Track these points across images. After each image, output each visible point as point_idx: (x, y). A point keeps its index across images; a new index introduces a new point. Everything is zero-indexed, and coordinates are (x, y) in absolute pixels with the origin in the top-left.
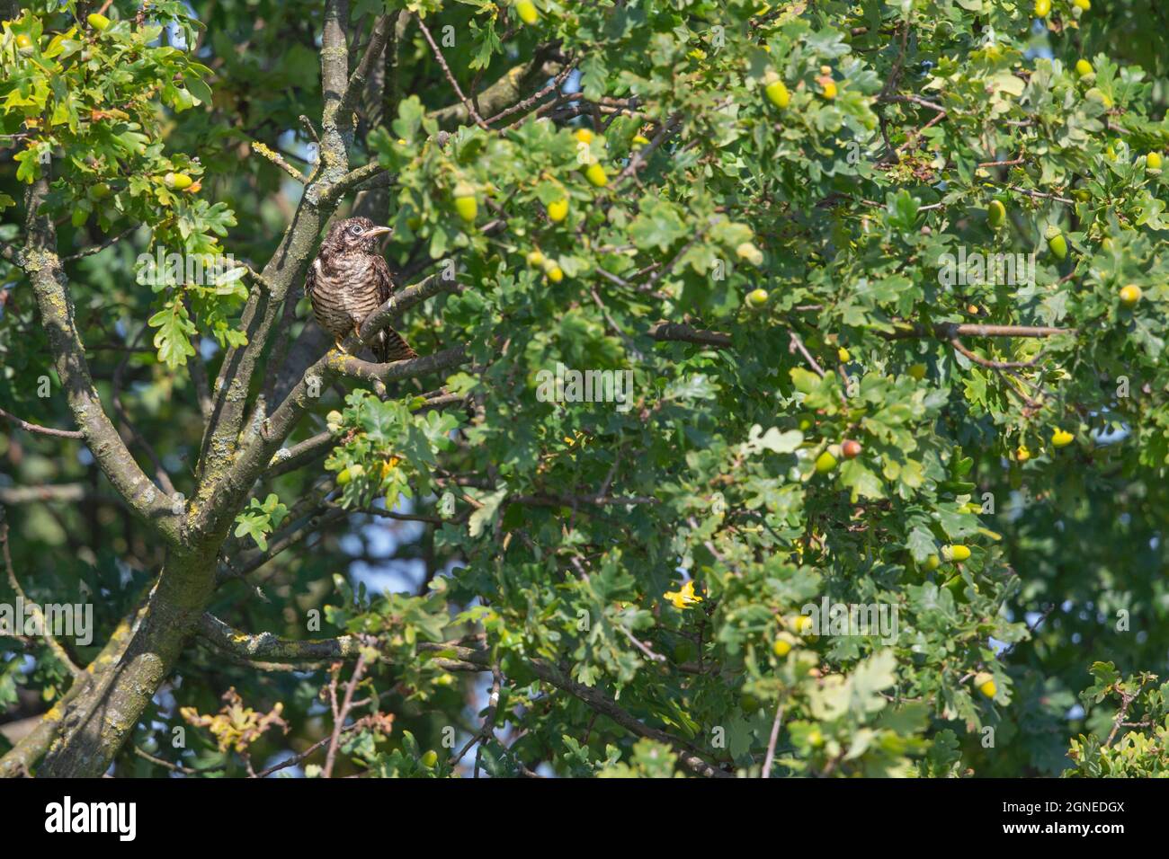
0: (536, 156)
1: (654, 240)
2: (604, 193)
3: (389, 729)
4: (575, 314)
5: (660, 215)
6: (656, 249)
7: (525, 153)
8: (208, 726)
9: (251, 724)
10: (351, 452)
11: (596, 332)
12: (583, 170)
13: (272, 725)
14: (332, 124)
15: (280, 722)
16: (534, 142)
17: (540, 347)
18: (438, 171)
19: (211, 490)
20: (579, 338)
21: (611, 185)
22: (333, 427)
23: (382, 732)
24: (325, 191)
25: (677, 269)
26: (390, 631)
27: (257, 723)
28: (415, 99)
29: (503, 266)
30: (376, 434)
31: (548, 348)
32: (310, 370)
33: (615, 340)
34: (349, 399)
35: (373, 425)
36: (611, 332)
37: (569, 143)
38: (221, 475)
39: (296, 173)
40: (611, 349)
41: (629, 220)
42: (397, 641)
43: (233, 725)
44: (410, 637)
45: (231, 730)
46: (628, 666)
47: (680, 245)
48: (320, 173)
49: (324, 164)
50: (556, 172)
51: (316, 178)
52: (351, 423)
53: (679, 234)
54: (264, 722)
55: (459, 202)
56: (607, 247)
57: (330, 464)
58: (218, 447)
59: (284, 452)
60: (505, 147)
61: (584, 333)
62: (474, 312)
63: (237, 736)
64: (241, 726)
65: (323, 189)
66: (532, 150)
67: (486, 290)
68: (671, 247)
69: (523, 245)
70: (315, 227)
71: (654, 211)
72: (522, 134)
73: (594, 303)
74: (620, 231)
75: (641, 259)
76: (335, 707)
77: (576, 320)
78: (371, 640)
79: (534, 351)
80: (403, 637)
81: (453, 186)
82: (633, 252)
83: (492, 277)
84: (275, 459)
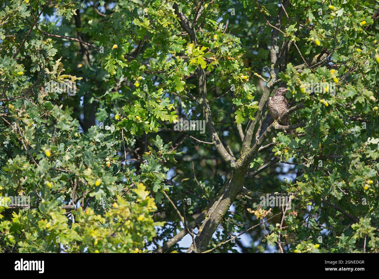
0: (321, 76)
1: (350, 95)
2: (338, 84)
3: (297, 215)
4: (332, 113)
5: (351, 89)
6: (350, 97)
7: (318, 75)
8: (254, 213)
9: (264, 213)
10: (278, 147)
11: (336, 118)
12: (332, 79)
13: (269, 213)
14: (273, 68)
15: (271, 213)
16: (320, 73)
17: (323, 121)
18: (297, 81)
19: (244, 157)
20: (332, 119)
21: (340, 82)
22: (274, 141)
23: (295, 216)
24: (272, 84)
25: (355, 102)
26: (298, 192)
27: (265, 213)
28: (290, 63)
29: (315, 102)
30: (283, 143)
31: (325, 122)
32: (268, 128)
33: (341, 120)
34: (278, 135)
35: (282, 141)
36: (340, 118)
37: (328, 73)
38: (247, 153)
39: (265, 80)
40: (340, 122)
41: (344, 91)
42: (300, 194)
43: (260, 213)
44: (302, 193)
45: (259, 214)
46: (340, 196)
47: (355, 97)
48: (270, 80)
49: (271, 78)
50: (326, 80)
51: (269, 81)
52: (278, 140)
53: (355, 94)
54: (267, 213)
55: (302, 89)
56: (339, 97)
57: (273, 150)
58: (246, 146)
59: (262, 147)
60: (312, 75)
61: (333, 118)
62: (308, 113)
63: (260, 216)
64: (261, 213)
65: (271, 84)
66: (320, 75)
67: (311, 108)
68: (354, 97)
69: (318, 97)
70: (269, 93)
71: (349, 88)
72: (317, 71)
73: (336, 111)
74: (341, 93)
75: (347, 100)
76: (283, 210)
77: (332, 115)
78: (292, 194)
79: (322, 122)
80: (301, 193)
81: (300, 85)
82: (345, 98)
83: (312, 105)
84: (259, 149)
